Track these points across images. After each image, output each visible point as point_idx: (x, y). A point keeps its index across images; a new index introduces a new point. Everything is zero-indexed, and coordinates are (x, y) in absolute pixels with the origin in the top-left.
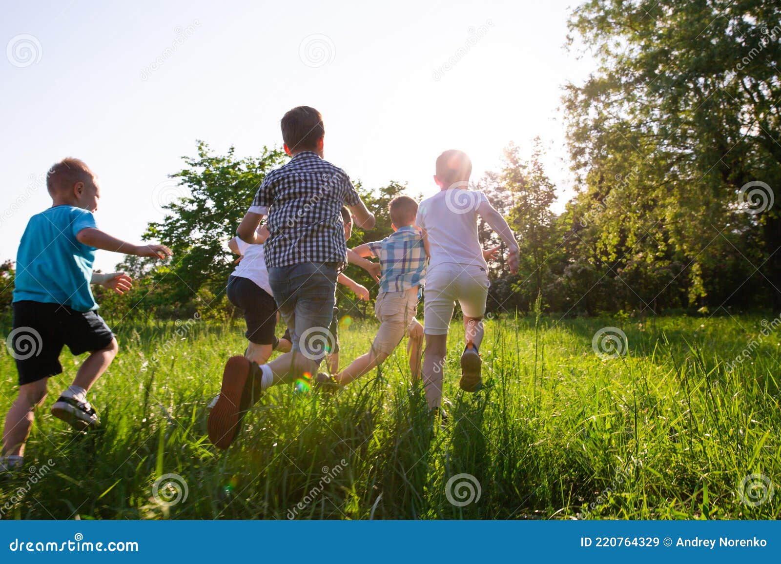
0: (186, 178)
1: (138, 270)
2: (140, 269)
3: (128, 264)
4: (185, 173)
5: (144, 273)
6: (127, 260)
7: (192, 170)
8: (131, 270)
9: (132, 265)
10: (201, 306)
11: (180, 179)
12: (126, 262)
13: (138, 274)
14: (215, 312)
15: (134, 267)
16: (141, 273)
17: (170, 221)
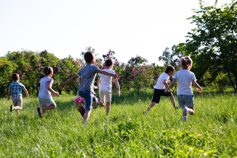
0: (194, 19)
1: (170, 59)
2: (171, 58)
3: (165, 56)
4: (194, 17)
5: (173, 61)
6: (164, 54)
7: (197, 15)
8: (166, 60)
9: (167, 57)
10: (205, 81)
11: (191, 20)
12: (163, 55)
13: (170, 61)
14: (213, 84)
15: (168, 58)
16: (171, 60)
17: (188, 42)
